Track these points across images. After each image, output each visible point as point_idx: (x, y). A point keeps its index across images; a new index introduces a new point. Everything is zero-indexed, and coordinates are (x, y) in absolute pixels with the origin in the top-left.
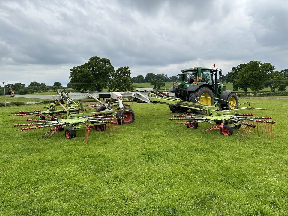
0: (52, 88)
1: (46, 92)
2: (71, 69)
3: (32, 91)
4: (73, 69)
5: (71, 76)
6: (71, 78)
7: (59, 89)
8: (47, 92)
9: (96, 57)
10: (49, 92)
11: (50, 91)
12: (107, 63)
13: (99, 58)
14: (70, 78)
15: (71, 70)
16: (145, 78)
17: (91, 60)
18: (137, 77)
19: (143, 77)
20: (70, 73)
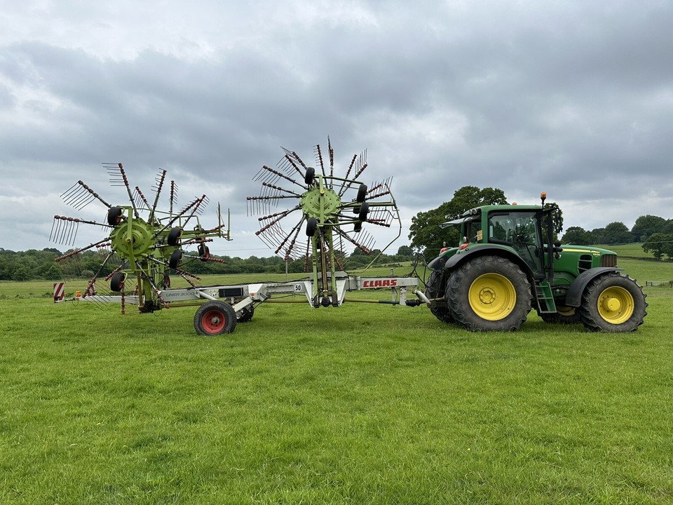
0: (393, 258)
1: (379, 267)
2: (414, 219)
3: (355, 264)
4: (417, 218)
5: (412, 233)
6: (413, 237)
7: (407, 261)
8: (382, 266)
9: (469, 188)
10: (385, 266)
11: (387, 265)
12: (495, 198)
13: (476, 189)
14: (410, 237)
15: (412, 219)
16: (630, 230)
17: (457, 194)
18: (606, 229)
19: (625, 227)
20: (412, 226)
